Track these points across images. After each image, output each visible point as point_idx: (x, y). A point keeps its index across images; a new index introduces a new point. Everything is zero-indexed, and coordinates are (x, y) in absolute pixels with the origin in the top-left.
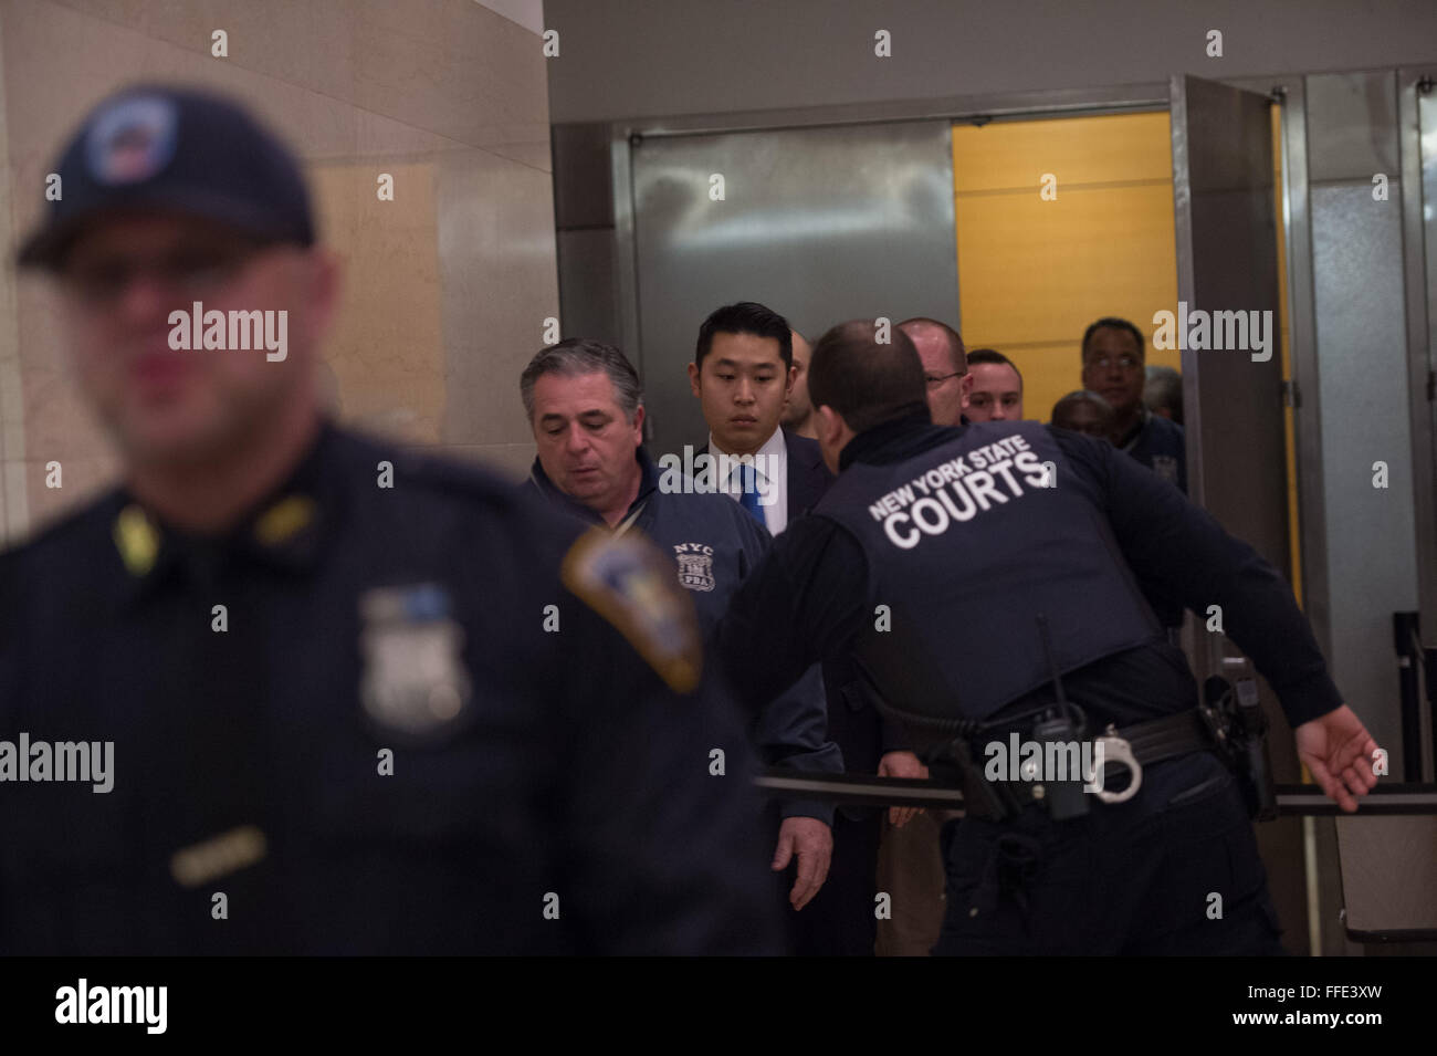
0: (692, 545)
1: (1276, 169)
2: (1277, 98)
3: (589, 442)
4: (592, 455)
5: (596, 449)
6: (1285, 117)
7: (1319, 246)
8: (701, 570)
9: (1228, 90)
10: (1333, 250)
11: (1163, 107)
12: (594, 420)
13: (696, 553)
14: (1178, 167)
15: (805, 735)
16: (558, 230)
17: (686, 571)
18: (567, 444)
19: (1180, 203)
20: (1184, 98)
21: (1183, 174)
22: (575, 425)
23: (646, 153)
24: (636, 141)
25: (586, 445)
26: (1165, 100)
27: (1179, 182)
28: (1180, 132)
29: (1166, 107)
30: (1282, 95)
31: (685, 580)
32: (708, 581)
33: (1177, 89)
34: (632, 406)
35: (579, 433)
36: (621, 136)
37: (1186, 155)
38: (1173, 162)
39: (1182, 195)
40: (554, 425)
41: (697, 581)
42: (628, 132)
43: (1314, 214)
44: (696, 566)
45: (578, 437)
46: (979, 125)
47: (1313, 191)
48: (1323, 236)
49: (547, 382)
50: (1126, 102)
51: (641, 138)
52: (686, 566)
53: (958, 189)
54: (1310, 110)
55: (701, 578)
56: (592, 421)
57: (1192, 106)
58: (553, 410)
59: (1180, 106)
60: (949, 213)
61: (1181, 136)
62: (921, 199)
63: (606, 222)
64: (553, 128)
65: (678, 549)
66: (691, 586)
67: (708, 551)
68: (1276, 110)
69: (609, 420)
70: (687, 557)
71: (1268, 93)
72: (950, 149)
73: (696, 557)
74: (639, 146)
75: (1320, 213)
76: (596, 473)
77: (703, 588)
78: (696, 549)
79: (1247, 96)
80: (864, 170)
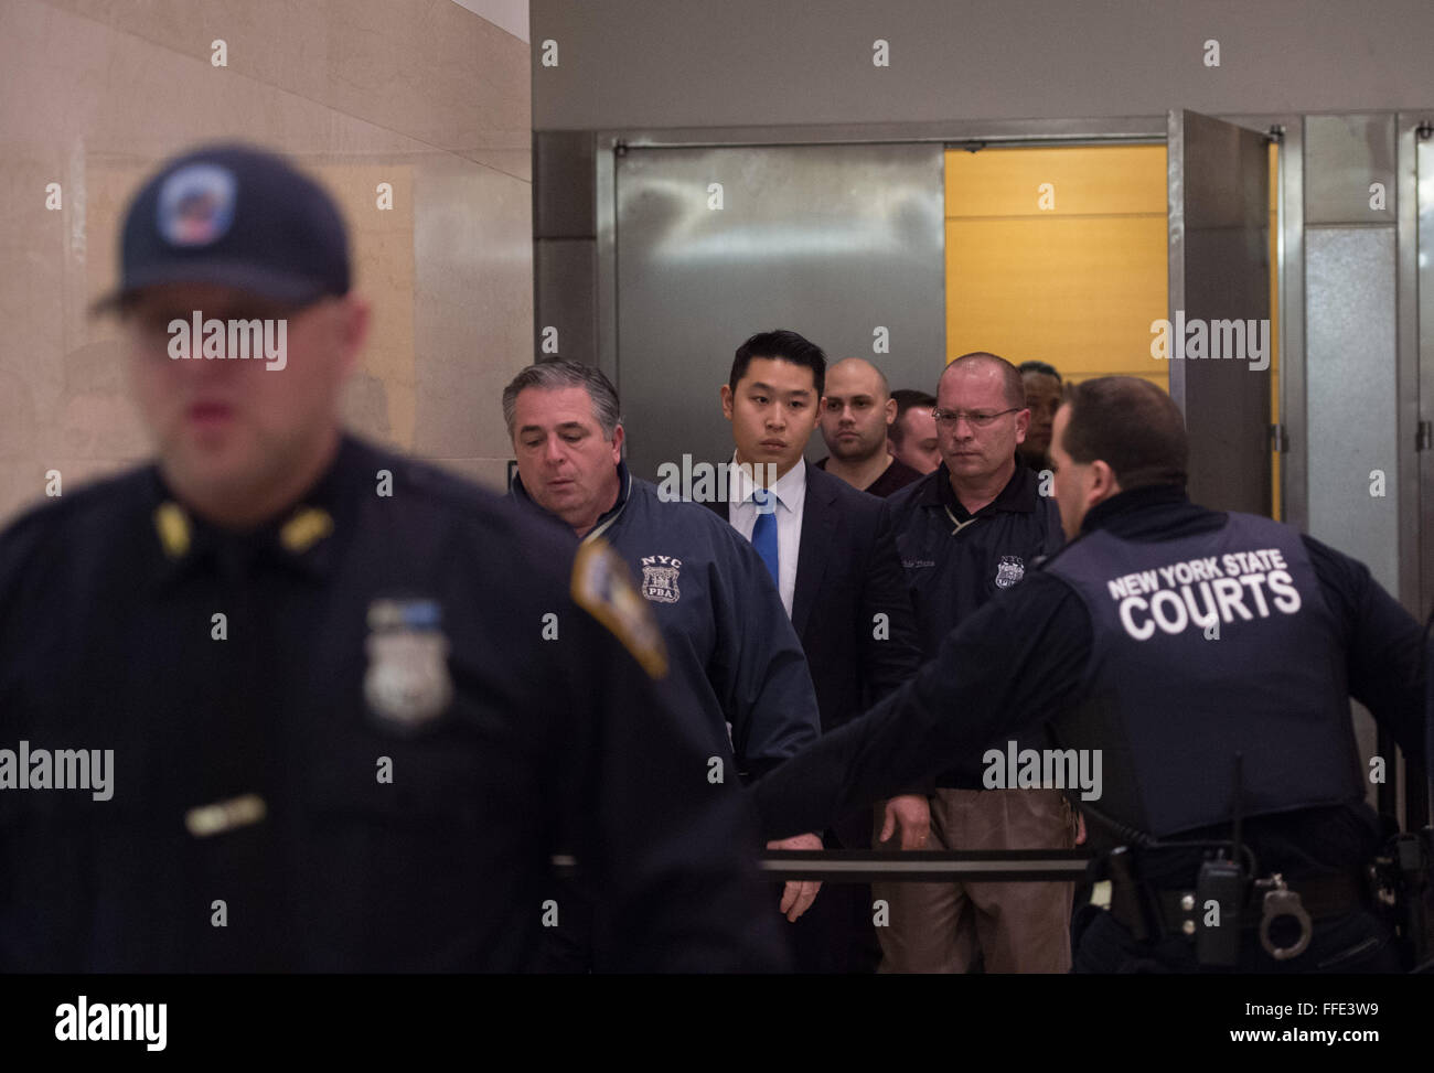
0: (661, 557)
1: (1272, 207)
2: (1275, 137)
3: (565, 454)
4: (568, 467)
5: (574, 463)
6: (1282, 154)
7: (1312, 289)
8: (667, 581)
9: (1226, 127)
10: (1325, 294)
11: (1162, 141)
12: (573, 433)
13: (663, 565)
14: (1173, 203)
15: (791, 748)
16: (536, 239)
17: (651, 582)
18: (545, 456)
19: (1175, 238)
20: (1182, 134)
21: (1178, 211)
22: (553, 436)
23: (631, 164)
24: (621, 151)
25: (561, 456)
26: (1164, 134)
27: (1174, 218)
28: (1176, 167)
29: (1164, 140)
30: (1280, 134)
31: (649, 591)
32: (673, 593)
33: (1175, 124)
34: (611, 424)
35: (556, 443)
36: (606, 146)
37: (1181, 191)
38: (1168, 197)
39: (1176, 231)
40: (532, 436)
41: (661, 592)
42: (614, 142)
43: (1308, 257)
44: (662, 578)
45: (555, 447)
46: (973, 151)
47: (1309, 232)
48: (1317, 279)
49: (528, 395)
50: (1122, 135)
51: (626, 149)
52: (651, 577)
53: (948, 215)
54: (1308, 151)
55: (665, 590)
56: (570, 433)
57: (1189, 139)
58: (532, 422)
59: (1177, 141)
60: (940, 238)
61: (1178, 172)
62: (910, 222)
63: (588, 233)
64: (536, 134)
65: (645, 561)
66: (655, 598)
67: (676, 564)
68: (1273, 148)
69: (586, 433)
70: (653, 569)
71: (1267, 132)
72: (942, 174)
73: (661, 570)
74: (624, 156)
75: (1313, 255)
76: (573, 485)
77: (668, 600)
78: (664, 561)
79: (1245, 134)
80: (854, 192)
